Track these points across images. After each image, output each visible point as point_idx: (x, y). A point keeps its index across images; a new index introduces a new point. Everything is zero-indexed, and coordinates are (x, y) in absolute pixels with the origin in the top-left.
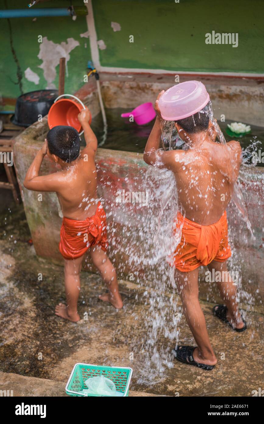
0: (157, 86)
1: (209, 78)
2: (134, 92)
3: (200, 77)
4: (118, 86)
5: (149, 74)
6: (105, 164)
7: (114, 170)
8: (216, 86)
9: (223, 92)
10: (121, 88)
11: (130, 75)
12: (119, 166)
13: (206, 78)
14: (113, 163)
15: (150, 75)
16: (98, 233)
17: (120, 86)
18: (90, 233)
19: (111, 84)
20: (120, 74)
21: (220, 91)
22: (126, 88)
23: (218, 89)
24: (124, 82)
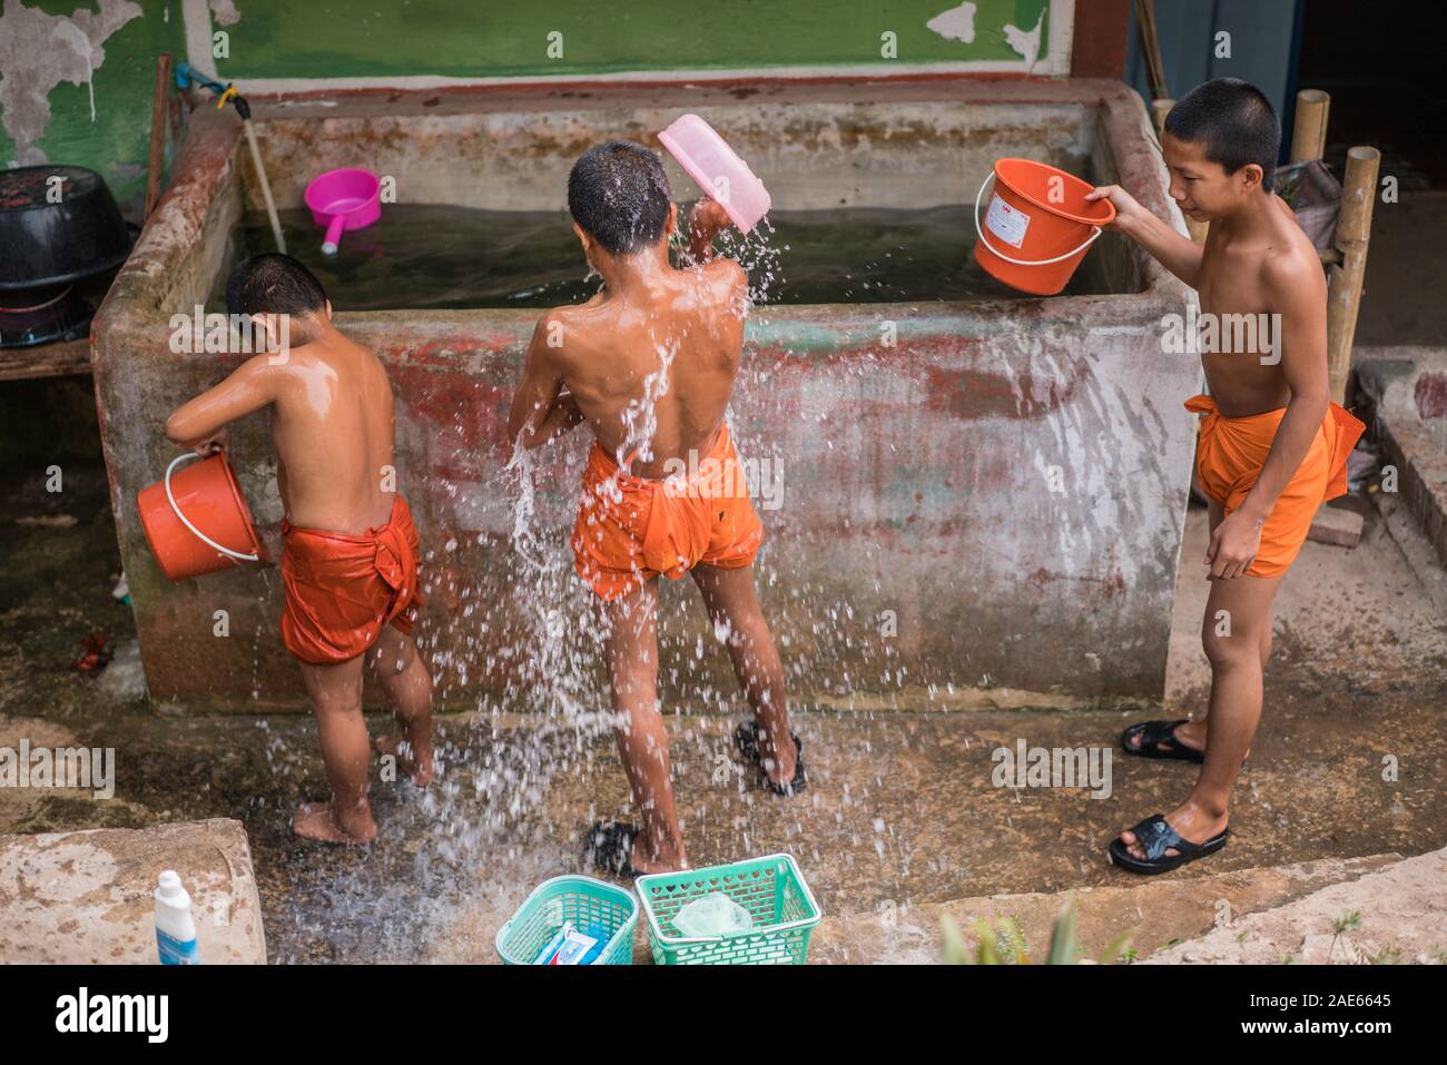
0: (435, 125)
1: (585, 91)
2: (355, 149)
3: (559, 92)
4: (299, 136)
5: (392, 90)
6: (444, 353)
7: (475, 367)
8: (620, 114)
9: (642, 128)
10: (308, 141)
11: (326, 100)
12: (490, 353)
13: (577, 92)
14: (469, 347)
15: (394, 96)
16: (401, 578)
17: (307, 133)
18: (380, 576)
19: (273, 129)
20: (287, 97)
21: (634, 126)
22: (327, 139)
23: (626, 121)
24: (321, 120)
